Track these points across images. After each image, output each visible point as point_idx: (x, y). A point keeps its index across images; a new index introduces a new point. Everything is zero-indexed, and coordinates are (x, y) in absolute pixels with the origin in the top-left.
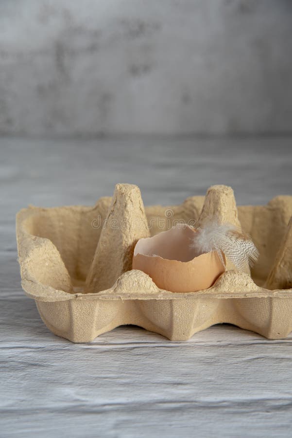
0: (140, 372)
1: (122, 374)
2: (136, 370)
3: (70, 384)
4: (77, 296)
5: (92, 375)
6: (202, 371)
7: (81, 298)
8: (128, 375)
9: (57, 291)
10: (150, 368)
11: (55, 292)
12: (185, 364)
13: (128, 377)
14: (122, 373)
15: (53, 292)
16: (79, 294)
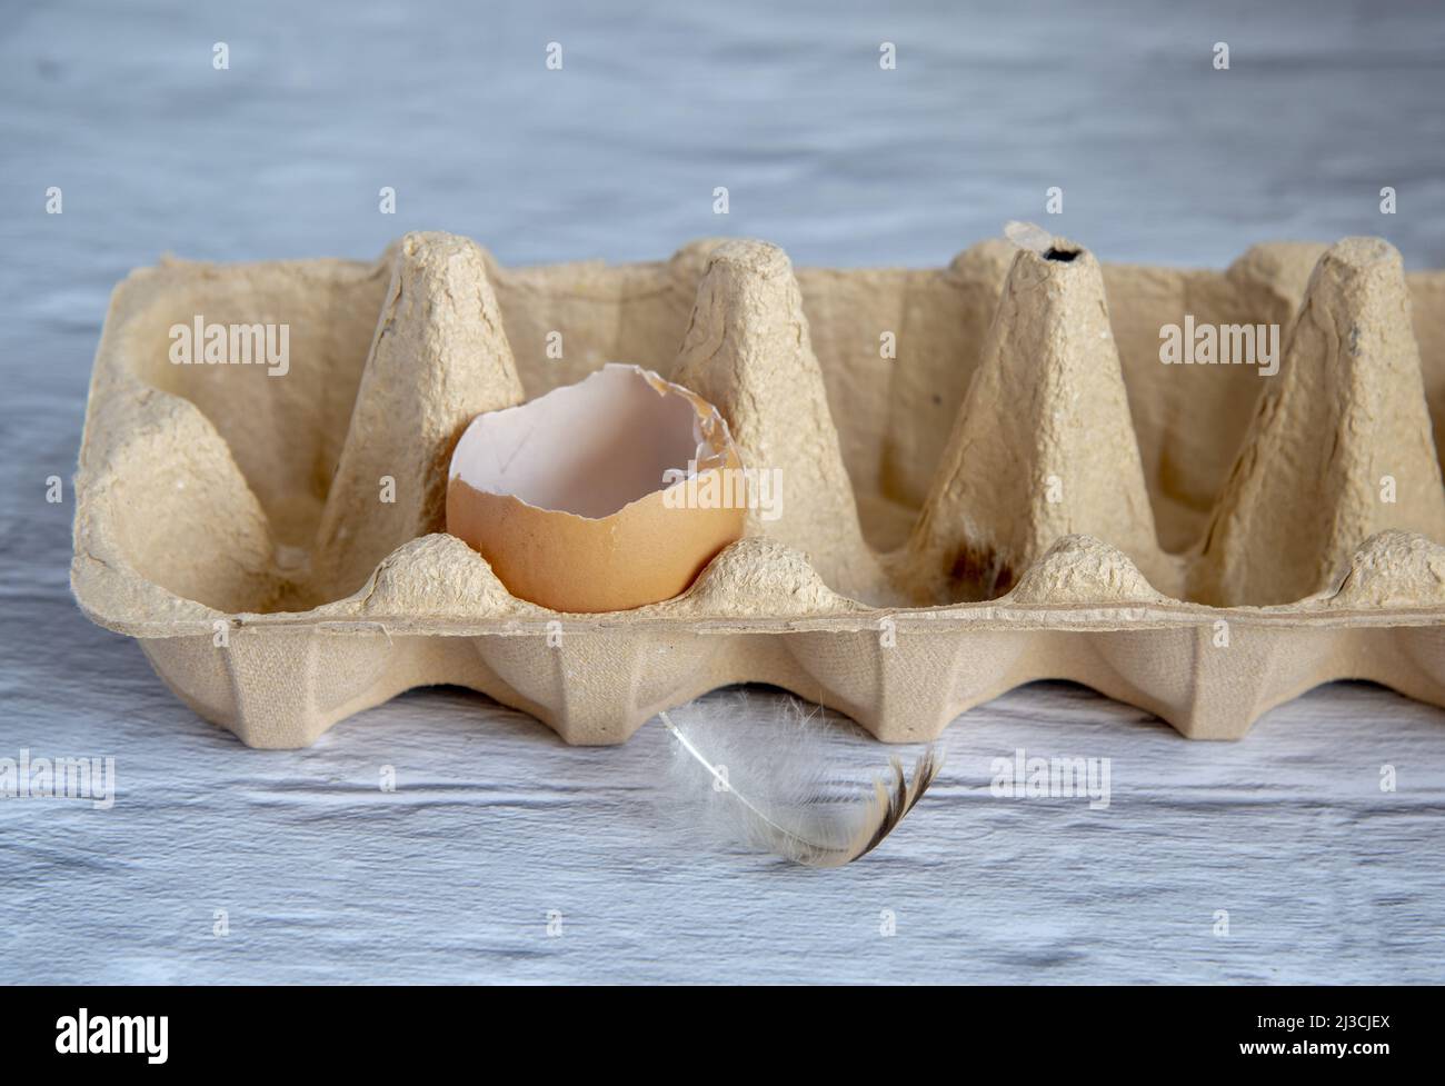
0: (409, 904)
1: (348, 911)
2: (396, 895)
3: (166, 943)
4: (239, 624)
5: (248, 912)
6: (613, 903)
7: (253, 630)
8: (367, 914)
9: (179, 602)
10: (443, 890)
11: (172, 607)
12: (564, 877)
13: (366, 924)
14: (348, 905)
15: (164, 607)
16: (247, 617)
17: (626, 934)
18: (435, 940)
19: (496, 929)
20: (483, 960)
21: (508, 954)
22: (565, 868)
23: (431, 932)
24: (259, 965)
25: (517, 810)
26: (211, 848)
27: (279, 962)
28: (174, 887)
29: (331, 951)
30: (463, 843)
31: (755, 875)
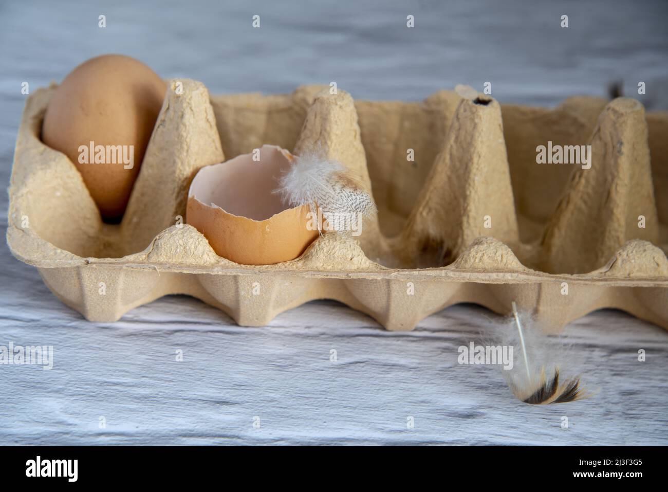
0: (171, 377)
1: (143, 379)
2: (166, 373)
3: (58, 391)
4: (88, 263)
5: (97, 378)
6: (266, 380)
7: (94, 266)
8: (152, 381)
9: (59, 251)
10: (187, 371)
11: (56, 253)
12: (243, 367)
13: (152, 386)
14: (143, 377)
15: (52, 253)
16: (91, 260)
17: (272, 395)
18: (184, 395)
19: (212, 390)
20: (206, 405)
21: (218, 403)
22: (244, 363)
23: (182, 391)
24: (101, 403)
25: (221, 335)
26: (80, 347)
27: (111, 402)
28: (62, 365)
29: (136, 398)
30: (196, 349)
31: (332, 370)
